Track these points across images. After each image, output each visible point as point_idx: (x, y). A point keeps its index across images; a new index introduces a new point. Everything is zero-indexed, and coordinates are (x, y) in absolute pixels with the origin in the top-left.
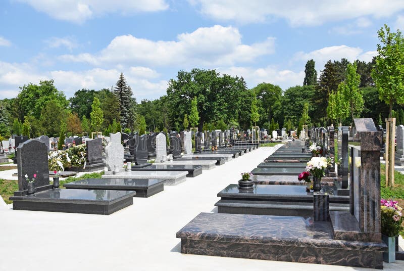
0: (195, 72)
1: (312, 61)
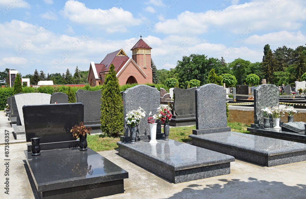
0: (193, 56)
1: (268, 45)
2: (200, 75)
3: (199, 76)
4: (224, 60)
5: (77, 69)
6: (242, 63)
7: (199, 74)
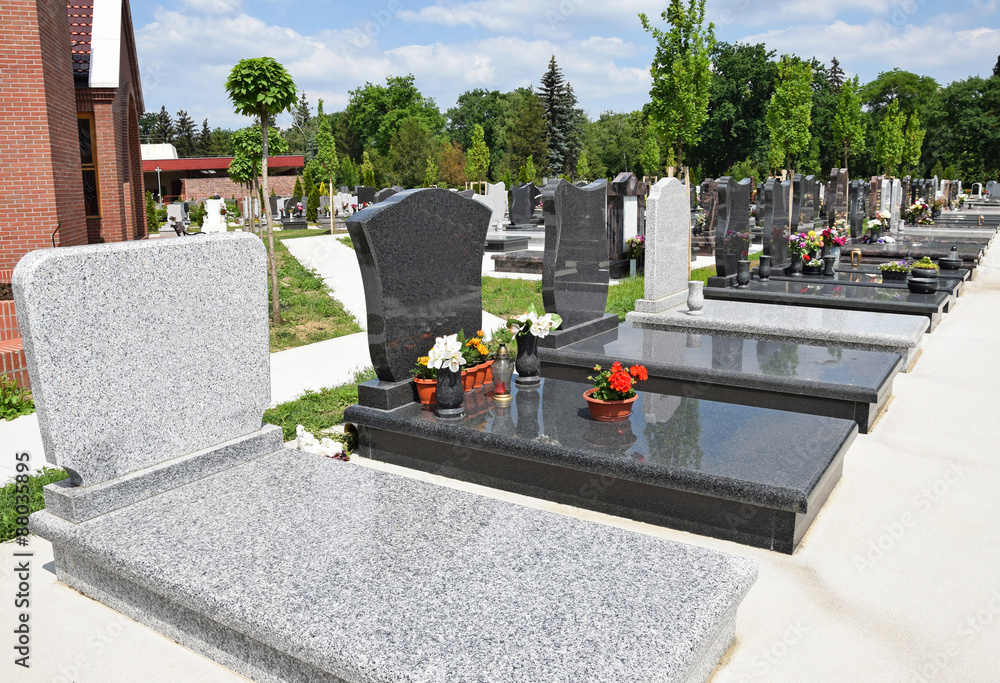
2: (742, 123)
3: (738, 129)
4: (840, 72)
5: (304, 104)
6: (907, 86)
7: (738, 118)
